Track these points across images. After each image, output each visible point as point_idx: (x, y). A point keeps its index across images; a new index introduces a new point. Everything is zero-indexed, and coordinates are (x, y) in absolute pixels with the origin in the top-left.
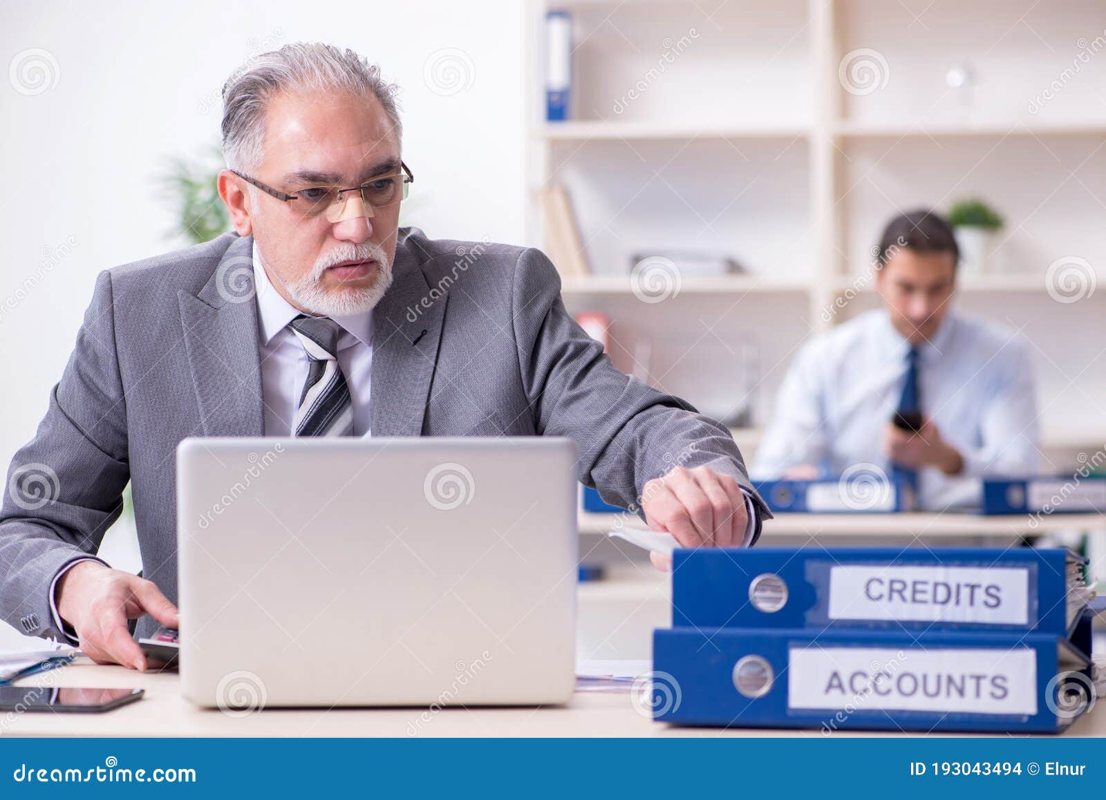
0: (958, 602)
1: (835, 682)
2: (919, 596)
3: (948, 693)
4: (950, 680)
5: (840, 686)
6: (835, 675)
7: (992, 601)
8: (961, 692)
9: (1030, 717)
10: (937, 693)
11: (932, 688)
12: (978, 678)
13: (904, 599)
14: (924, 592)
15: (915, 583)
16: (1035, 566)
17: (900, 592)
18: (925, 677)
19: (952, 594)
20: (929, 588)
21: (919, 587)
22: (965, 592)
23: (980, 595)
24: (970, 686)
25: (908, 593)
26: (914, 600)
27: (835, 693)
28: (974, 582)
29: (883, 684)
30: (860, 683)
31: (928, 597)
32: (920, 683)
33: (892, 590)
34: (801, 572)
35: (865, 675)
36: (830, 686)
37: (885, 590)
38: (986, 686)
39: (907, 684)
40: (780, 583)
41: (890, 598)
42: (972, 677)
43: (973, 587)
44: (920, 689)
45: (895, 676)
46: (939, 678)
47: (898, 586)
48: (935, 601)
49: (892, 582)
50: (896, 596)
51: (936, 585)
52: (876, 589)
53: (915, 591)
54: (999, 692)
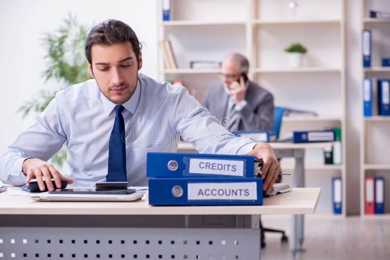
0: (224, 169)
1: (201, 192)
2: (214, 168)
3: (232, 195)
4: (233, 191)
5: (202, 193)
6: (201, 190)
7: (234, 170)
8: (236, 194)
9: (255, 200)
10: (230, 194)
11: (228, 193)
12: (241, 190)
13: (210, 168)
15: (213, 164)
16: (246, 160)
17: (209, 166)
18: (226, 190)
19: (223, 167)
20: (217, 165)
21: (214, 165)
22: (226, 167)
23: (230, 168)
24: (239, 192)
25: (211, 167)
26: (212, 169)
27: (201, 195)
28: (229, 164)
29: (214, 192)
30: (208, 192)
31: (216, 168)
32: (224, 192)
33: (206, 166)
34: (182, 160)
35: (209, 190)
36: (199, 193)
37: (204, 165)
38: (243, 192)
39: (221, 192)
40: (176, 163)
41: (206, 168)
42: (239, 190)
43: (228, 165)
44: (225, 194)
46: (230, 191)
47: (208, 165)
48: (218, 169)
49: (207, 163)
50: (207, 167)
51: (219, 164)
52: (202, 165)
53: (213, 166)
54: (247, 194)
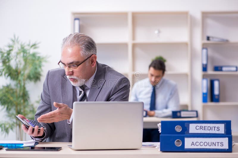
0: (212, 130)
1: (193, 144)
2: (205, 129)
3: (213, 145)
4: (213, 143)
6: (193, 142)
7: (218, 130)
8: (215, 145)
9: (227, 149)
10: (211, 145)
12: (218, 143)
13: (202, 129)
14: (206, 128)
15: (204, 127)
16: (225, 124)
17: (202, 128)
18: (209, 143)
19: (211, 129)
20: (207, 127)
21: (205, 127)
22: (213, 128)
23: (216, 129)
25: (203, 128)
26: (204, 130)
27: (193, 146)
29: (201, 144)
30: (197, 144)
31: (207, 129)
33: (200, 128)
34: (184, 125)
35: (198, 142)
37: (199, 128)
39: (206, 144)
40: (180, 127)
43: (215, 127)
44: (208, 145)
45: (203, 142)
46: (211, 143)
47: (201, 127)
48: (208, 130)
49: (200, 126)
50: (201, 129)
52: (197, 128)
53: (204, 128)
54: (222, 145)
